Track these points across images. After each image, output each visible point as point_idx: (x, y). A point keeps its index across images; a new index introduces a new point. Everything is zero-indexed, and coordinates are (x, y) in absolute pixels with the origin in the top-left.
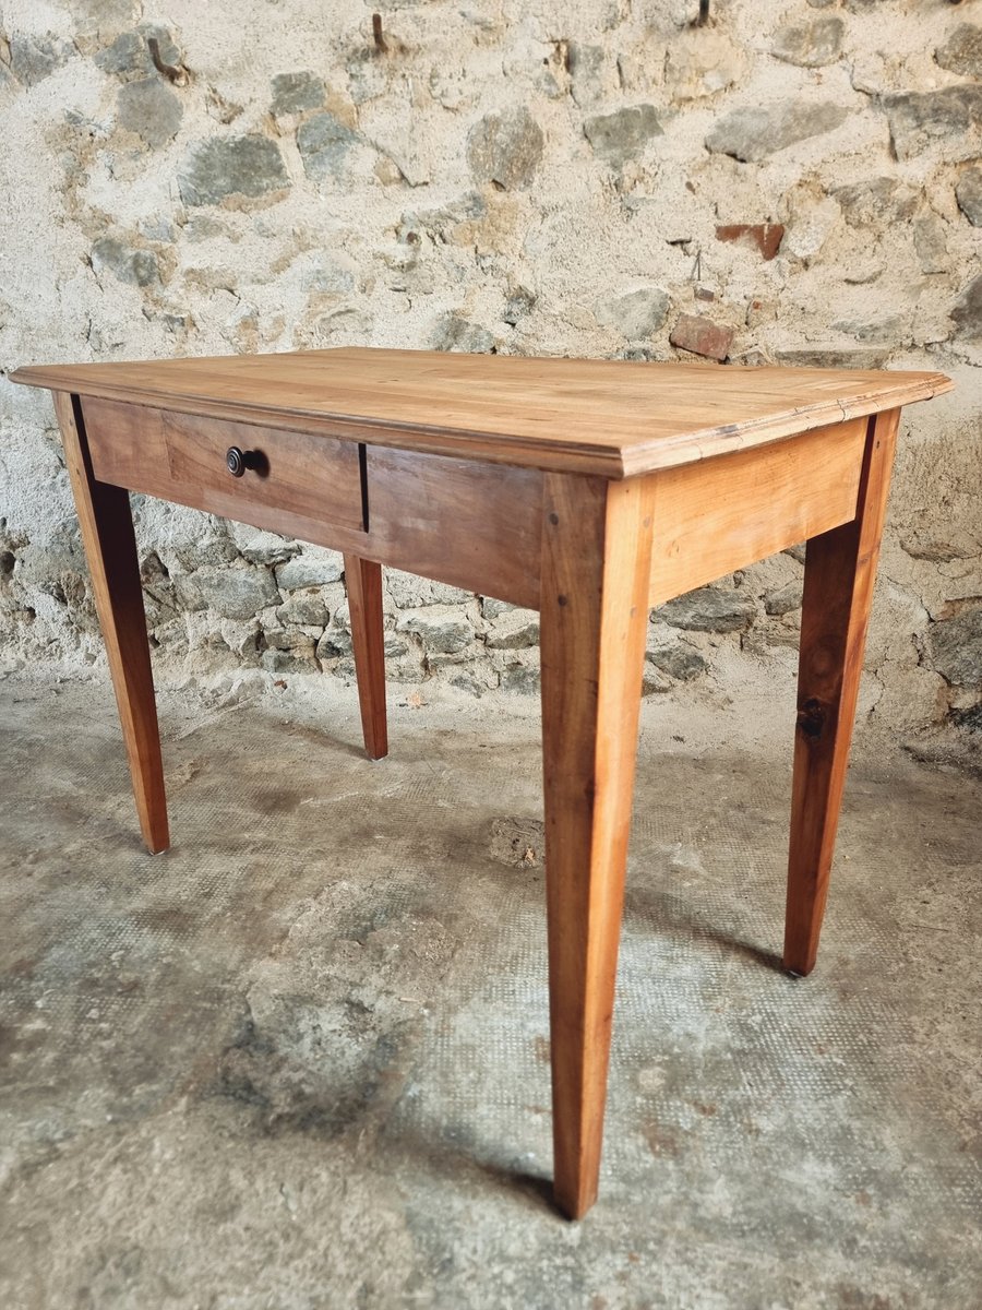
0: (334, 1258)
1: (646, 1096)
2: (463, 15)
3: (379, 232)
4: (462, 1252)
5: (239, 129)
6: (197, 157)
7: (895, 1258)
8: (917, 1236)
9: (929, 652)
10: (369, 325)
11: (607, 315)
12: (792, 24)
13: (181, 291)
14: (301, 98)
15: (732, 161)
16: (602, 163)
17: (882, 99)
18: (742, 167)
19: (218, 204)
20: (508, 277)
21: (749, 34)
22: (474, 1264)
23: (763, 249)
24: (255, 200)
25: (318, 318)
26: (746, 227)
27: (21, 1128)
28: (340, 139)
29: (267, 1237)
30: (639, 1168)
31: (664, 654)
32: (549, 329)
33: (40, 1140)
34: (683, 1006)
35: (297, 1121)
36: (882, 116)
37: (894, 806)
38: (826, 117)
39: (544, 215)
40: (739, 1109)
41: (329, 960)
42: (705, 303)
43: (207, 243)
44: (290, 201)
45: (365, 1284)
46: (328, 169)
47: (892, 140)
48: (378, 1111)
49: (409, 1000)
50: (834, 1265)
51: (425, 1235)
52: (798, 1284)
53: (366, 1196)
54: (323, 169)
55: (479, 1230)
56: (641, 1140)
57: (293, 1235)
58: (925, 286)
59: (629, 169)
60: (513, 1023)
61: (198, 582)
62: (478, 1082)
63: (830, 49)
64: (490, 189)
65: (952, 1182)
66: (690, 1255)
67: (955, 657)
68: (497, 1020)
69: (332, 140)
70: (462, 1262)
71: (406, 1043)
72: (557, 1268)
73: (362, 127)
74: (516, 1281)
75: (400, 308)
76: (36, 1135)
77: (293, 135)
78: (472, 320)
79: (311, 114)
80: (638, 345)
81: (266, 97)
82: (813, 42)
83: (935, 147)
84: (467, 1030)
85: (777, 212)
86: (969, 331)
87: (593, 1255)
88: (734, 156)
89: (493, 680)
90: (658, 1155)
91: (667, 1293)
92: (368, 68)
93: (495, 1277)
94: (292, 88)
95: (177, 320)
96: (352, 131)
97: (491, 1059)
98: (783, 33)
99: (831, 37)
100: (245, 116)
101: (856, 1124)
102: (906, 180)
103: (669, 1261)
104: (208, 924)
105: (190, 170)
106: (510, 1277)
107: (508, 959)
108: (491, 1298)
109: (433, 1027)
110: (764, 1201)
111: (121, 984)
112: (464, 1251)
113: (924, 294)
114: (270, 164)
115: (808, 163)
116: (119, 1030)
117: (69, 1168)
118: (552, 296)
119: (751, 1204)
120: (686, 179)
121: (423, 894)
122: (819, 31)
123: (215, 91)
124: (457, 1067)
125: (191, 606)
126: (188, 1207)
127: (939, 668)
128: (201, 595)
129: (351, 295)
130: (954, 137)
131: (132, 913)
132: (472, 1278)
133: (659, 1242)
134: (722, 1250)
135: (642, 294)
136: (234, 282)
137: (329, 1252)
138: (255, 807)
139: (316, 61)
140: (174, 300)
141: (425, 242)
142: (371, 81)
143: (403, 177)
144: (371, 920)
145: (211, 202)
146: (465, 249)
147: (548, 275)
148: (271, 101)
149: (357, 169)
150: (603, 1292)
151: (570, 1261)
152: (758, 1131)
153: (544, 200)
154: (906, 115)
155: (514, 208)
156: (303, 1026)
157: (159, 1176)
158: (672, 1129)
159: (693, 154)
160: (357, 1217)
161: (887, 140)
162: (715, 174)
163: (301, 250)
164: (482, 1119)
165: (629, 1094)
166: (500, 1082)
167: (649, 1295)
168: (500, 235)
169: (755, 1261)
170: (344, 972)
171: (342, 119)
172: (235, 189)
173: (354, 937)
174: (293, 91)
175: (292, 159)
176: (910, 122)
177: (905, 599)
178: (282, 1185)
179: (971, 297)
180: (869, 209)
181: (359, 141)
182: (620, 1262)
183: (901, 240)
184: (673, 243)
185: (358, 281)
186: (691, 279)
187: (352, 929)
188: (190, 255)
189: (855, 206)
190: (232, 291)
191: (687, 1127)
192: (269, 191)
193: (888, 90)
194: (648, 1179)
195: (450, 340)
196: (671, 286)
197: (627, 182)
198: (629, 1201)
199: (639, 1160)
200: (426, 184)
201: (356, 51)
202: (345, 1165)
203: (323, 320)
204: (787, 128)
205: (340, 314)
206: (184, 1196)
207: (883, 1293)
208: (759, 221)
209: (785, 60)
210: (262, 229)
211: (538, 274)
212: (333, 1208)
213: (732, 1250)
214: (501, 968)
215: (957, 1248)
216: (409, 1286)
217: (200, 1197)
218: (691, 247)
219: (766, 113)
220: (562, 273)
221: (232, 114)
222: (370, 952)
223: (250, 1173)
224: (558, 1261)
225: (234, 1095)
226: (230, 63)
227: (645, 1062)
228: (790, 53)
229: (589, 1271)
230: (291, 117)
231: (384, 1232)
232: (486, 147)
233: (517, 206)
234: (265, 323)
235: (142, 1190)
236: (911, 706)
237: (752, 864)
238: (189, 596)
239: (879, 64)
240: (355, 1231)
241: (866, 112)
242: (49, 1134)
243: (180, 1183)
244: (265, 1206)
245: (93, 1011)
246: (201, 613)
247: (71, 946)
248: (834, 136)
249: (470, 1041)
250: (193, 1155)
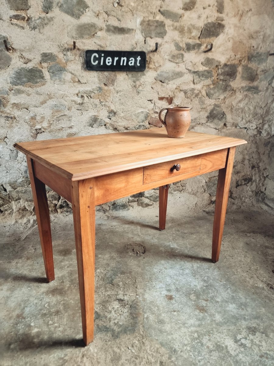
0: (150, 359)
1: (194, 301)
2: (95, 43)
3: (73, 95)
4: (176, 347)
5: (30, 66)
6: (17, 72)
7: (253, 319)
8: (254, 313)
9: (206, 189)
10: (70, 119)
11: (134, 117)
12: (173, 53)
13: (11, 109)
14: (50, 59)
15: (161, 83)
16: (131, 81)
17: (192, 72)
18: (163, 84)
19: (23, 85)
20: (109, 107)
21: (164, 55)
22: (180, 348)
23: (169, 103)
24: (35, 85)
25: (56, 117)
26: (165, 97)
27: (51, 358)
28: (61, 70)
29: (132, 360)
30: (201, 317)
31: (151, 196)
32: (120, 120)
33: (59, 359)
34: (190, 279)
35: (123, 331)
36: (192, 75)
37: (208, 225)
38: (180, 74)
39: (117, 93)
40: (212, 298)
41: (106, 291)
42: (156, 114)
43: (19, 96)
44: (46, 86)
45: (160, 362)
46: (58, 78)
47: (194, 80)
48: (140, 323)
49: (132, 295)
50: (244, 324)
51: (167, 346)
52: (240, 330)
53: (149, 343)
54: (56, 78)
55: (177, 341)
56: (198, 311)
57: (138, 357)
58: (201, 111)
59: (138, 83)
60: (158, 293)
61: (18, 192)
62: (158, 309)
63: (181, 60)
64: (103, 86)
65: (255, 301)
66: (219, 331)
67: (211, 190)
68: (155, 294)
69: (58, 70)
70: (177, 349)
71: (138, 305)
72: (196, 343)
73: (67, 68)
74: (190, 349)
75: (79, 114)
76: (56, 358)
77: (47, 68)
78: (100, 118)
79: (52, 64)
80: (142, 124)
81: (39, 58)
82: (177, 58)
83: (202, 82)
84: (149, 298)
85: (171, 94)
86: (210, 120)
87: (202, 338)
88: (161, 81)
89: (108, 209)
90: (203, 313)
91: (219, 340)
92: (69, 53)
93: (186, 350)
94: (46, 56)
95: (10, 117)
96: (65, 69)
97: (158, 303)
98: (171, 55)
99: (181, 57)
100: (32, 62)
101: (234, 295)
102: (197, 89)
103: (216, 334)
104: (68, 290)
105: (14, 76)
106: (189, 348)
107: (149, 279)
108: (187, 354)
109: (141, 300)
110: (226, 315)
111: (53, 313)
112: (177, 347)
113: (201, 113)
114: (40, 76)
115: (177, 84)
116: (61, 324)
117: (72, 363)
118: (120, 112)
119: (224, 317)
120: (151, 86)
121: (120, 268)
122: (178, 56)
123: (22, 55)
124: (152, 307)
125: (15, 199)
126: (109, 360)
127: (208, 192)
128: (19, 196)
129: (65, 111)
130: (206, 80)
131: (43, 293)
132: (181, 352)
133: (212, 330)
134: (224, 328)
135: (142, 112)
136: (28, 107)
137: (148, 358)
138: (60, 255)
139: (54, 50)
140: (8, 111)
141: (86, 98)
142: (70, 57)
143: (79, 81)
144: (111, 278)
145: (21, 85)
146: (97, 100)
147: (119, 107)
148: (40, 59)
149: (66, 78)
150: (208, 344)
151: (198, 341)
152: (218, 302)
153: (117, 89)
154: (197, 75)
155: (110, 90)
156: (110, 308)
157: (97, 356)
158: (202, 307)
159: (152, 80)
160: (150, 348)
161: (193, 80)
162: (157, 85)
163: (50, 99)
164: (164, 317)
165: (191, 302)
166: (163, 308)
167: (216, 342)
168: (106, 97)
169: (230, 328)
170: (112, 293)
171: (62, 65)
172: (29, 82)
173: (109, 283)
174: (47, 57)
175: (47, 75)
176: (197, 77)
177: (201, 178)
178: (128, 348)
179: (210, 113)
180: (190, 94)
181: (66, 71)
182: (207, 337)
183: (196, 101)
184: (148, 100)
185: (67, 107)
186: (153, 109)
187: (108, 281)
188: (13, 99)
189: (187, 94)
190: (27, 109)
191: (205, 305)
192: (40, 83)
193: (193, 70)
194: (203, 318)
195: (94, 123)
196: (149, 110)
197: (138, 86)
198: (202, 324)
199: (200, 315)
200: (86, 83)
201: (65, 48)
202: (140, 338)
203: (57, 117)
204: (172, 76)
205: (62, 116)
206: (106, 358)
207: (254, 325)
208: (168, 96)
209: (171, 61)
210: (37, 93)
211: (117, 107)
212: (143, 348)
213: (226, 327)
214: (149, 281)
215: (261, 313)
216: (170, 358)
217: (110, 357)
218: (153, 101)
219: (168, 73)
220: (122, 107)
221: (28, 61)
222: (115, 286)
223: (118, 347)
224: (196, 342)
225: (103, 330)
226: (27, 48)
227: (190, 294)
228: (173, 60)
229: (203, 341)
230: (46, 64)
231: (157, 349)
232: (102, 75)
233: (111, 90)
234: (38, 118)
235: (95, 361)
236: (204, 201)
237: (187, 244)
238: (14, 197)
239: (191, 64)
240: (151, 351)
241: (188, 74)
242: (60, 356)
243: (103, 356)
244: (127, 354)
245: (50, 322)
246: (18, 201)
247: (31, 306)
248: (182, 78)
249: (151, 300)
250: (102, 348)
